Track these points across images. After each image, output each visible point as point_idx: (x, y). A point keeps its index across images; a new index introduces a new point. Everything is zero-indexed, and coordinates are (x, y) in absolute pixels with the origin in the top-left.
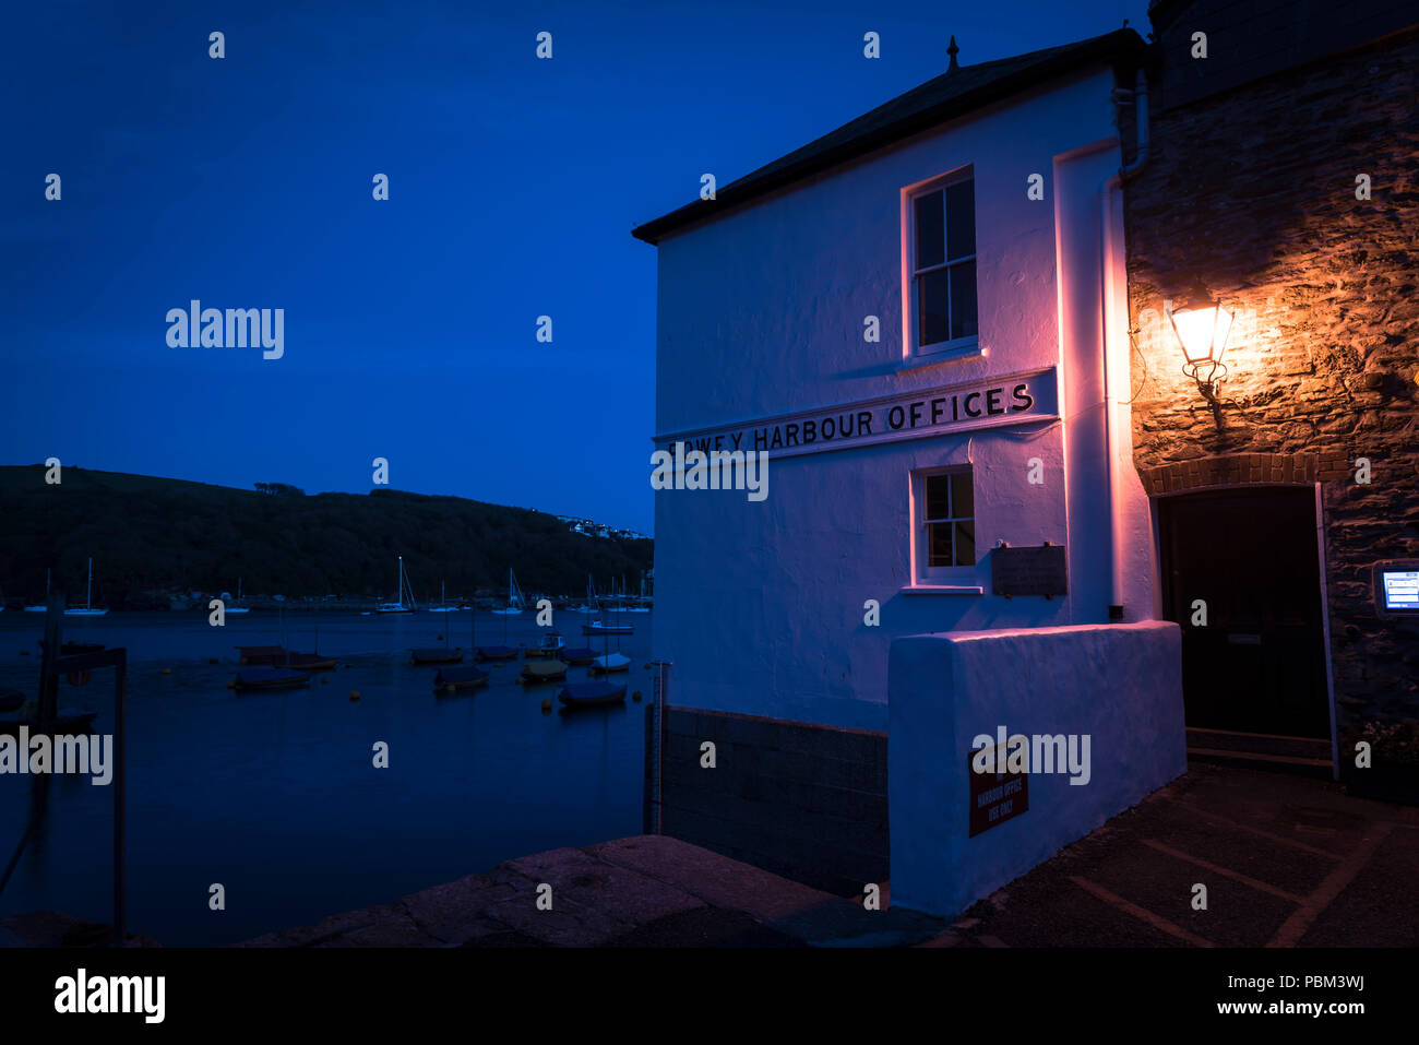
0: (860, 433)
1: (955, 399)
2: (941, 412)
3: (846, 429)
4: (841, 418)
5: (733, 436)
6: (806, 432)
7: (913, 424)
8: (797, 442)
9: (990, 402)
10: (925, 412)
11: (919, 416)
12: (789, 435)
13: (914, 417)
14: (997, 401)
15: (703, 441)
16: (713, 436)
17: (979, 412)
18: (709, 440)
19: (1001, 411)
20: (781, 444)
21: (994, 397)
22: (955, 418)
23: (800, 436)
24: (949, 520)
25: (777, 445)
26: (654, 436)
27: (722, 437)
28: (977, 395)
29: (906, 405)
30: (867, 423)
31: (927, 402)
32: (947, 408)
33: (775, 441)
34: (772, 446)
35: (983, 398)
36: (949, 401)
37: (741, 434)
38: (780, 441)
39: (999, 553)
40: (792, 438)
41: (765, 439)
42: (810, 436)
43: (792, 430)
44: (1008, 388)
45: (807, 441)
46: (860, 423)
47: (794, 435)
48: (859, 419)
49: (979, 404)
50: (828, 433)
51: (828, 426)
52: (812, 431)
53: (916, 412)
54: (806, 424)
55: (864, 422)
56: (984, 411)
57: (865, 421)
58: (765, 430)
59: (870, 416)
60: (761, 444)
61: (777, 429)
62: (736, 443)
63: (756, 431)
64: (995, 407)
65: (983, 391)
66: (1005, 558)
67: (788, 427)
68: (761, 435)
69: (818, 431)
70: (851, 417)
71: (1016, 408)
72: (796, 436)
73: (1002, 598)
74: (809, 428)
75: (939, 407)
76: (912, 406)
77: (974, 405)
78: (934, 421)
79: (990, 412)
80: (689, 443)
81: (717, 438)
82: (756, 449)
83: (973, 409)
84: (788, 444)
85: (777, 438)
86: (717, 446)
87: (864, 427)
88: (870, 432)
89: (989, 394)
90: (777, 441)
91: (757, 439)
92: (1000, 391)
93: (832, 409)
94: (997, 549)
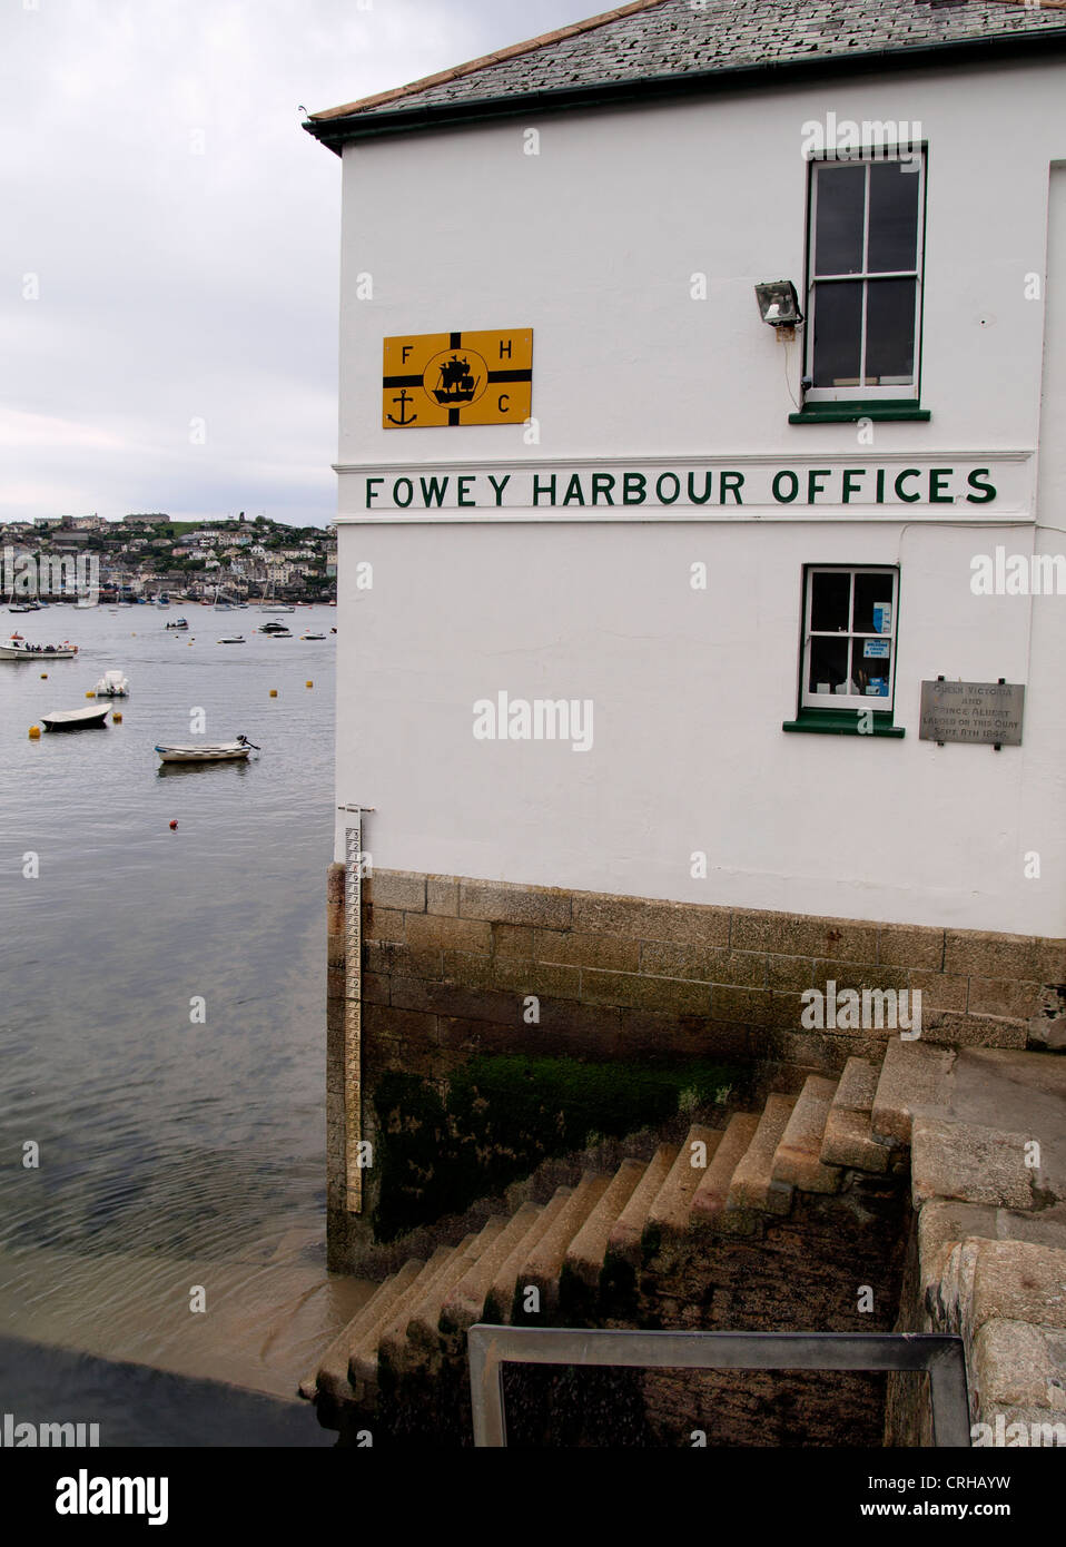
0: (723, 501)
1: (881, 474)
2: (857, 488)
3: (699, 492)
4: (691, 476)
5: (491, 479)
6: (627, 489)
7: (811, 500)
8: (610, 502)
9: (934, 485)
10: (832, 485)
11: (822, 489)
12: (596, 489)
13: (814, 489)
14: (945, 485)
15: (434, 481)
16: (454, 476)
17: (916, 497)
18: (446, 480)
19: (949, 500)
20: (582, 503)
21: (941, 479)
22: (880, 499)
23: (617, 493)
24: (850, 633)
25: (574, 501)
26: (336, 462)
27: (471, 479)
28: (916, 473)
29: (803, 474)
30: (735, 488)
31: (838, 471)
32: (868, 483)
33: (569, 495)
34: (566, 503)
35: (925, 478)
36: (872, 476)
37: (507, 478)
38: (580, 496)
39: (937, 690)
40: (601, 496)
41: (552, 490)
42: (634, 495)
43: (603, 483)
44: (966, 469)
45: (627, 502)
46: (724, 487)
47: (606, 490)
48: (723, 480)
49: (918, 486)
50: (668, 494)
51: (668, 485)
52: (639, 489)
53: (817, 484)
54: (627, 477)
55: (730, 487)
56: (925, 495)
57: (732, 484)
58: (553, 478)
59: (741, 479)
60: (544, 498)
61: (575, 479)
62: (499, 491)
63: (536, 478)
64: (941, 492)
65: (925, 469)
66: (941, 695)
67: (596, 477)
68: (545, 483)
69: (650, 488)
70: (709, 475)
71: (971, 499)
72: (610, 492)
73: (931, 746)
74: (634, 482)
75: (854, 480)
76: (813, 474)
77: (909, 486)
78: (846, 499)
79: (934, 498)
80: (406, 480)
81: (461, 480)
82: (536, 503)
83: (908, 492)
84: (595, 502)
85: (575, 491)
86: (462, 491)
87: (730, 493)
88: (739, 501)
89: (934, 474)
90: (574, 496)
91: (537, 490)
92: (949, 472)
93: (674, 460)
94: (931, 682)
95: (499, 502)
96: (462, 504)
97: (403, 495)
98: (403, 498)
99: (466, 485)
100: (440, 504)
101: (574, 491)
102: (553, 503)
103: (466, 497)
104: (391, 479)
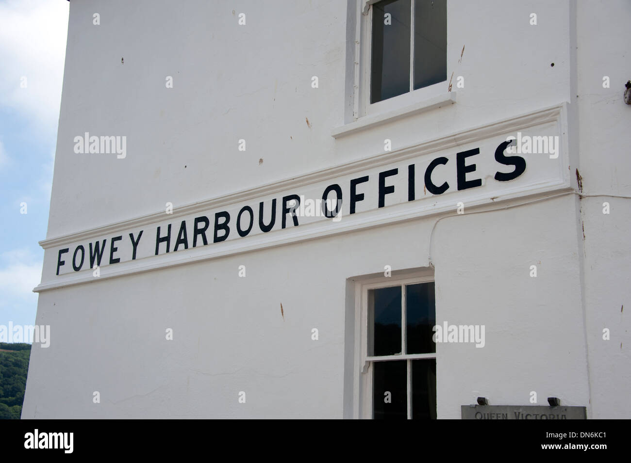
0: (284, 226)
1: (412, 168)
2: (391, 189)
3: (267, 222)
4: (262, 204)
5: (131, 235)
6: (218, 227)
7: (353, 210)
8: (205, 243)
9: (462, 170)
10: (370, 190)
11: (361, 197)
12: (197, 232)
13: (355, 199)
14: (472, 168)
15: (97, 243)
16: (109, 238)
17: (445, 186)
18: (105, 241)
19: (477, 183)
20: (186, 247)
21: (468, 162)
22: (412, 197)
23: (210, 233)
24: (403, 356)
25: (182, 246)
27: (119, 238)
28: (443, 161)
29: (345, 182)
31: (374, 175)
32: (399, 182)
33: (179, 241)
34: (176, 249)
35: (452, 164)
36: (404, 174)
37: (141, 233)
38: (185, 241)
40: (200, 237)
41: (167, 239)
42: (221, 233)
43: (201, 225)
44: (488, 149)
45: (217, 240)
46: (285, 211)
47: (202, 232)
48: (284, 205)
49: (446, 174)
50: (244, 228)
51: (245, 218)
52: (225, 226)
53: (357, 193)
54: (218, 215)
56: (453, 183)
58: (169, 226)
59: (298, 200)
60: (163, 245)
62: (135, 244)
63: (159, 229)
64: (469, 177)
65: (452, 154)
67: (197, 221)
68: (163, 232)
69: (232, 225)
70: (274, 201)
71: (500, 177)
72: (206, 232)
74: (222, 220)
75: (389, 181)
76: (354, 183)
77: (439, 176)
78: (381, 204)
79: (463, 185)
80: (81, 248)
81: (113, 240)
82: (157, 253)
83: (437, 182)
84: (194, 245)
85: (182, 237)
86: (113, 250)
87: (289, 217)
88: (296, 223)
89: (461, 157)
90: (182, 241)
91: (159, 240)
92: (476, 152)
93: (249, 194)
94: (470, 407)
95: (134, 257)
96: (113, 261)
97: (78, 261)
98: (78, 263)
99: (115, 244)
100: (99, 264)
102: (168, 251)
103: (115, 255)
104: (72, 248)
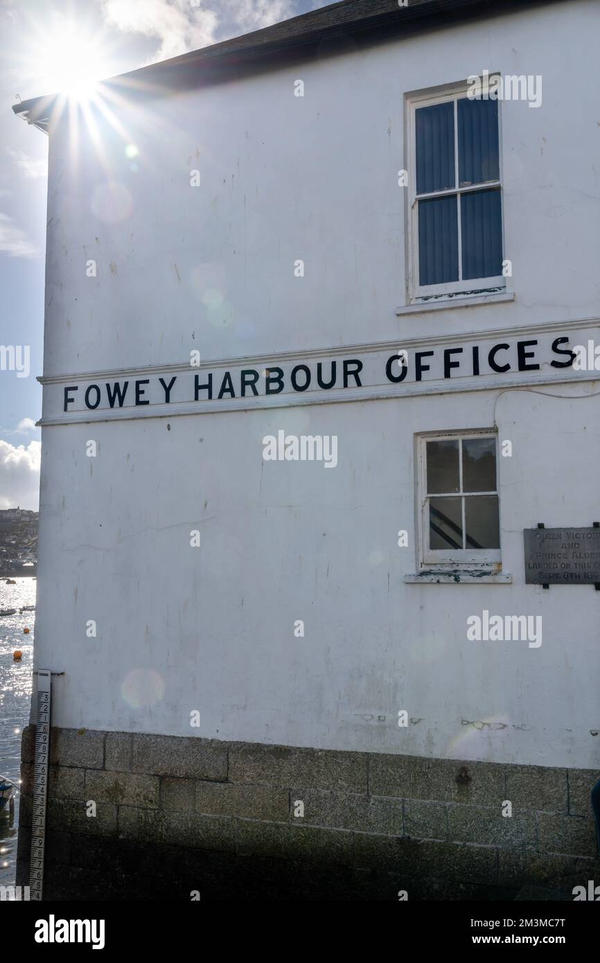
0: (346, 385)
1: (476, 350)
2: (456, 365)
3: (327, 379)
4: (319, 366)
5: (162, 381)
6: (269, 380)
7: (419, 378)
8: (256, 393)
9: (522, 355)
10: (436, 363)
11: (427, 368)
12: (244, 383)
13: (420, 369)
14: (531, 355)
15: (117, 385)
16: (132, 381)
17: (507, 367)
18: (126, 384)
19: (536, 367)
20: (233, 396)
21: (528, 349)
22: (476, 372)
23: (261, 385)
24: (461, 493)
25: (227, 394)
26: (41, 375)
27: (146, 382)
28: (506, 346)
29: (407, 355)
30: (355, 373)
31: (439, 352)
32: (465, 359)
33: (223, 390)
34: (220, 397)
35: (513, 350)
36: (468, 353)
37: (174, 379)
38: (231, 390)
39: (538, 537)
40: (248, 388)
41: (209, 387)
42: (274, 386)
43: (249, 378)
45: (269, 392)
46: (346, 373)
47: (252, 383)
48: (345, 367)
49: (508, 357)
50: (300, 384)
51: (301, 376)
52: (278, 380)
53: (422, 364)
54: (269, 371)
55: (351, 373)
56: (514, 364)
57: (353, 370)
58: (210, 376)
59: (360, 364)
60: (203, 393)
61: (227, 376)
62: (168, 390)
63: (197, 377)
64: (528, 361)
65: (513, 342)
66: (543, 541)
67: (244, 373)
68: (203, 381)
69: (286, 379)
70: (334, 364)
71: (556, 364)
72: (255, 384)
73: (538, 588)
74: (274, 375)
75: (454, 358)
76: (419, 356)
77: (501, 358)
78: (447, 375)
79: (523, 367)
80: (96, 387)
81: (138, 383)
82: (196, 398)
83: (501, 364)
84: (243, 394)
85: (227, 386)
86: (139, 392)
87: (351, 378)
88: (359, 384)
89: (521, 346)
90: (227, 390)
91: (197, 388)
92: (534, 343)
93: (305, 354)
94: (531, 530)
95: (167, 400)
96: (138, 403)
97: (93, 399)
98: (93, 401)
99: (142, 387)
100: (121, 405)
101: (227, 388)
102: (210, 397)
103: (142, 397)
104: (83, 386)
